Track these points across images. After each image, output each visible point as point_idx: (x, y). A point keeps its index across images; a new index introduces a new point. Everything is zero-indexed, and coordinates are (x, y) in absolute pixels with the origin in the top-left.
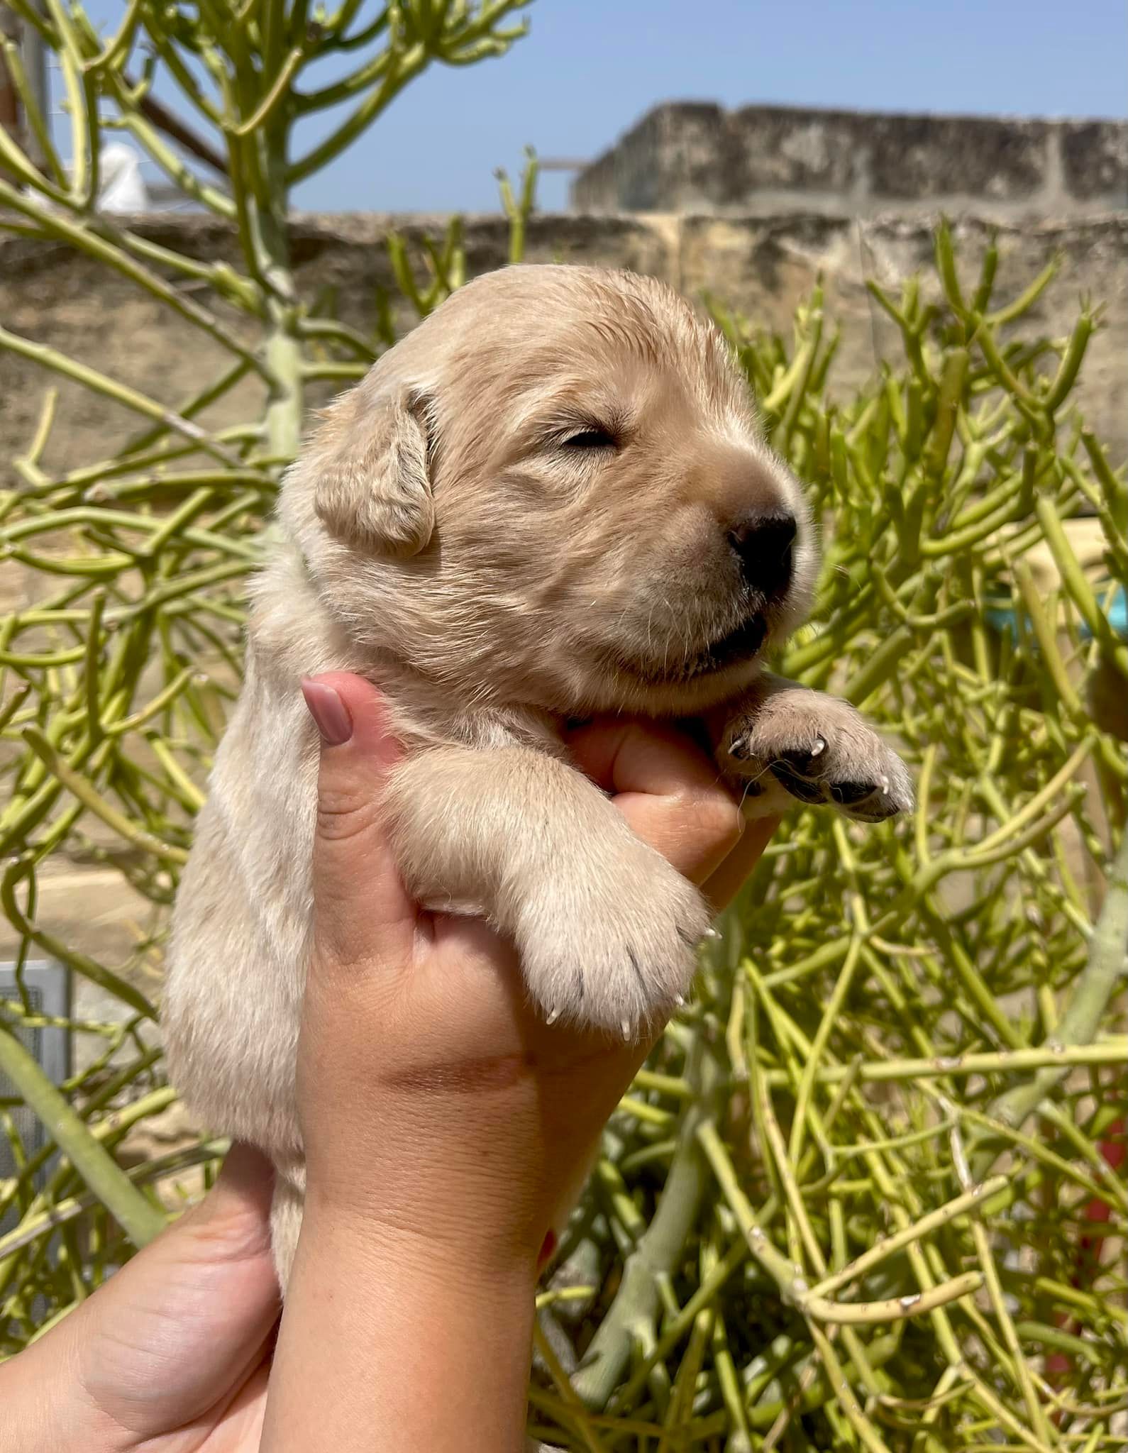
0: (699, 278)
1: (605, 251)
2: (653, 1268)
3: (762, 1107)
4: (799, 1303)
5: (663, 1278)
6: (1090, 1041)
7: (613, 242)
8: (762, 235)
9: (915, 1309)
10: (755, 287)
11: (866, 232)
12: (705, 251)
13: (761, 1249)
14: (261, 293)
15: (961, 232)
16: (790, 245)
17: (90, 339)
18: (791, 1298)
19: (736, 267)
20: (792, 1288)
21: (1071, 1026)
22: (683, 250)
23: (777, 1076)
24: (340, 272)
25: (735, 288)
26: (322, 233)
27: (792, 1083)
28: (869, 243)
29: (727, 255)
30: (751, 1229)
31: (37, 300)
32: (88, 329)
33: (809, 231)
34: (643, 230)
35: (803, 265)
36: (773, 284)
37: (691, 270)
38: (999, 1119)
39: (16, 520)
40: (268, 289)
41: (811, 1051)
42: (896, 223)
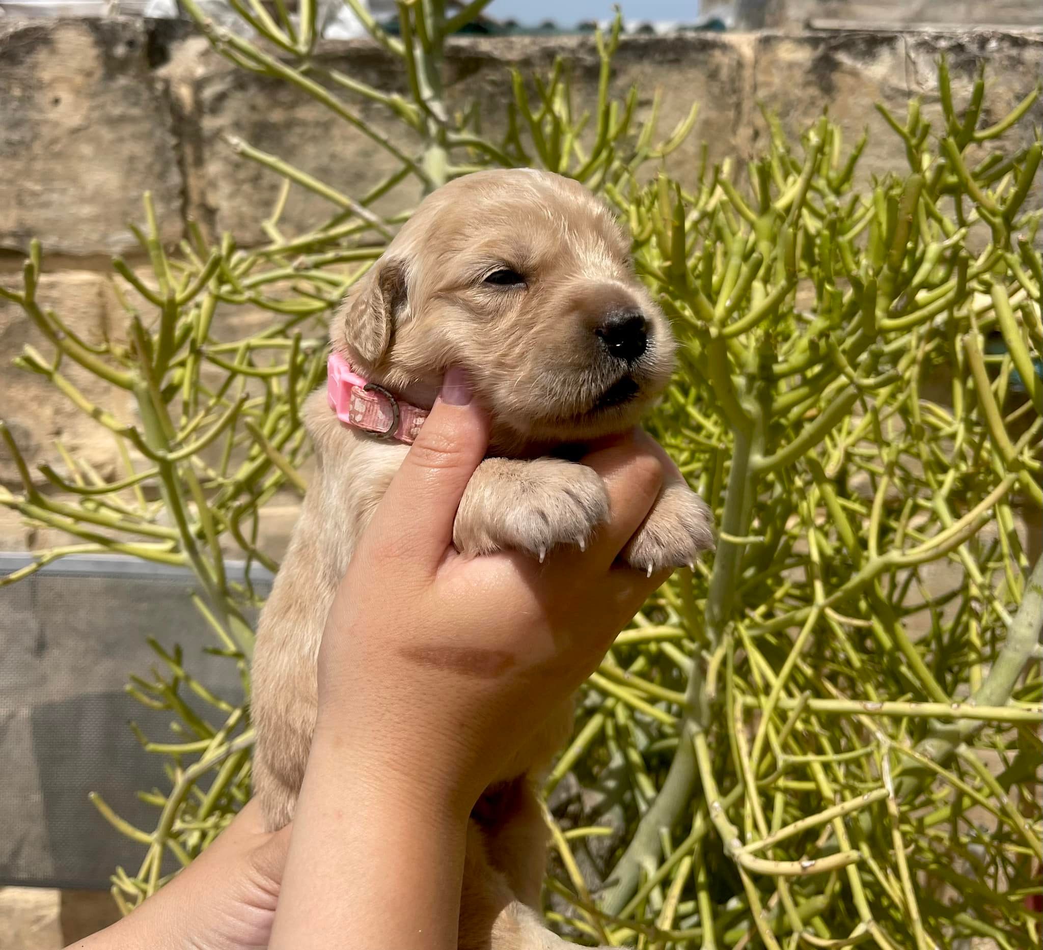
0: (768, 84)
1: (695, 64)
2: (658, 823)
3: (735, 720)
4: (733, 855)
5: (665, 831)
6: (1002, 704)
7: (701, 57)
8: (821, 48)
9: (811, 870)
10: (813, 91)
11: (911, 46)
12: (774, 63)
13: (717, 816)
14: (423, 115)
15: (993, 44)
16: (843, 58)
17: (318, 132)
18: (729, 851)
19: (799, 76)
20: (730, 845)
21: (987, 691)
22: (756, 62)
23: (750, 700)
24: (493, 83)
25: (798, 92)
26: (482, 53)
27: (760, 707)
28: (913, 55)
29: (791, 66)
30: (713, 802)
31: (284, 103)
32: (318, 124)
33: (862, 47)
34: (725, 47)
35: (854, 74)
36: (828, 89)
37: (761, 78)
38: (923, 754)
39: (254, 273)
40: (428, 112)
41: (776, 683)
42: (938, 38)
